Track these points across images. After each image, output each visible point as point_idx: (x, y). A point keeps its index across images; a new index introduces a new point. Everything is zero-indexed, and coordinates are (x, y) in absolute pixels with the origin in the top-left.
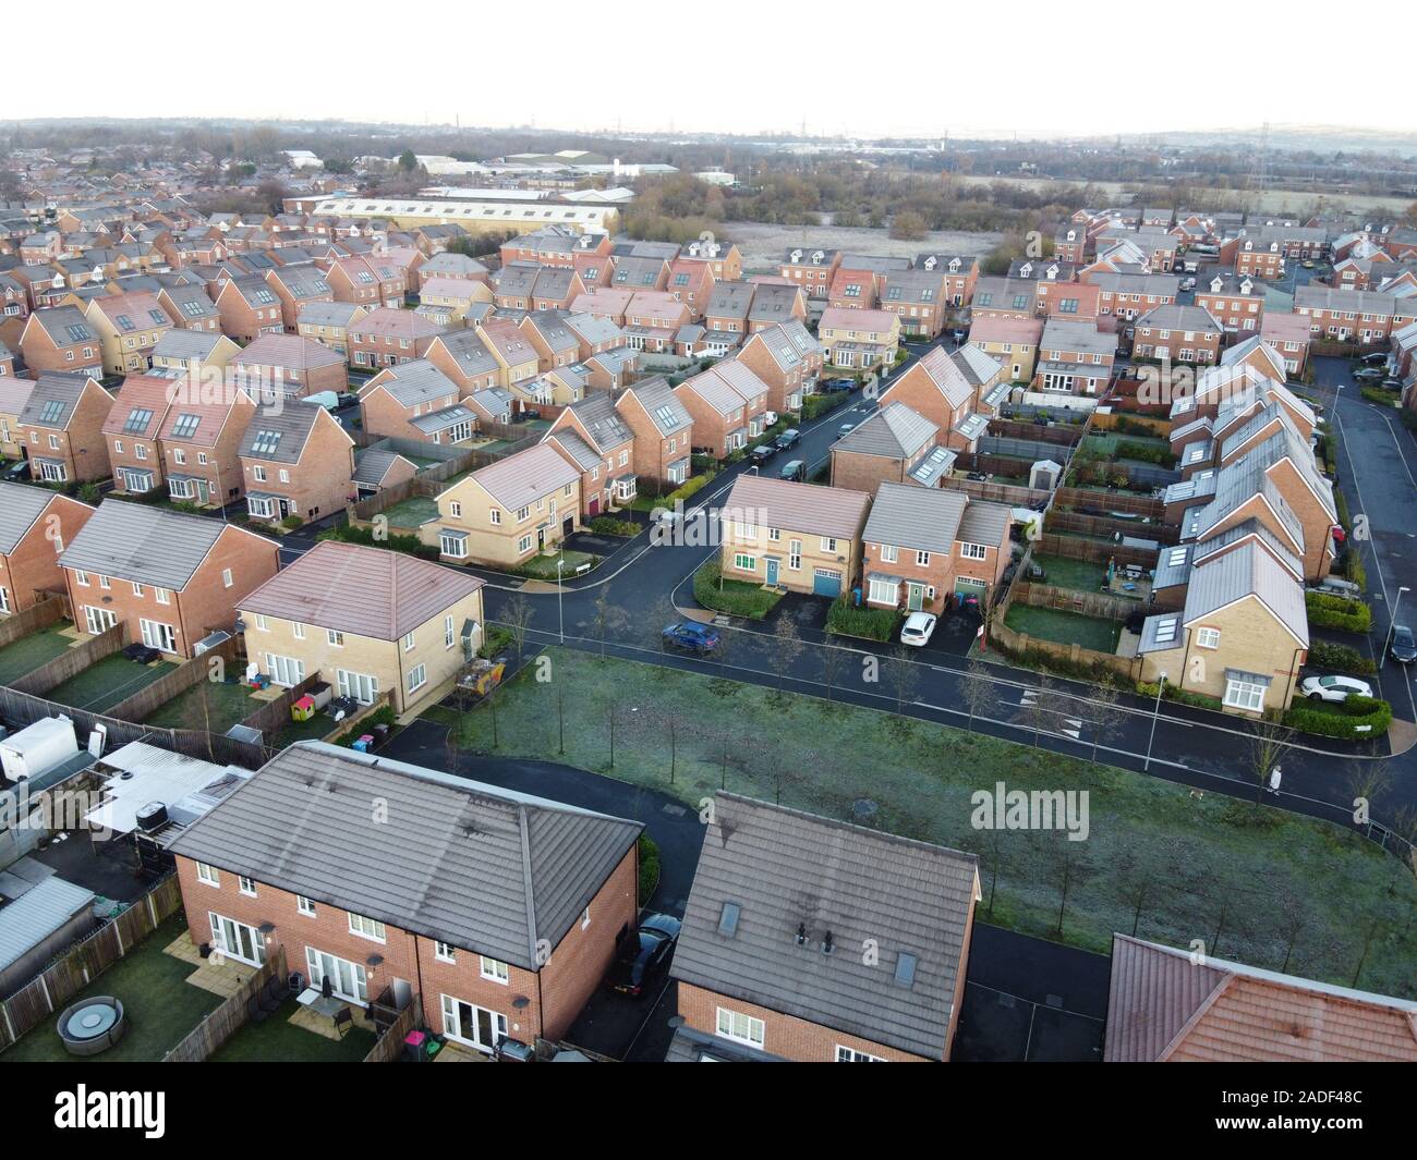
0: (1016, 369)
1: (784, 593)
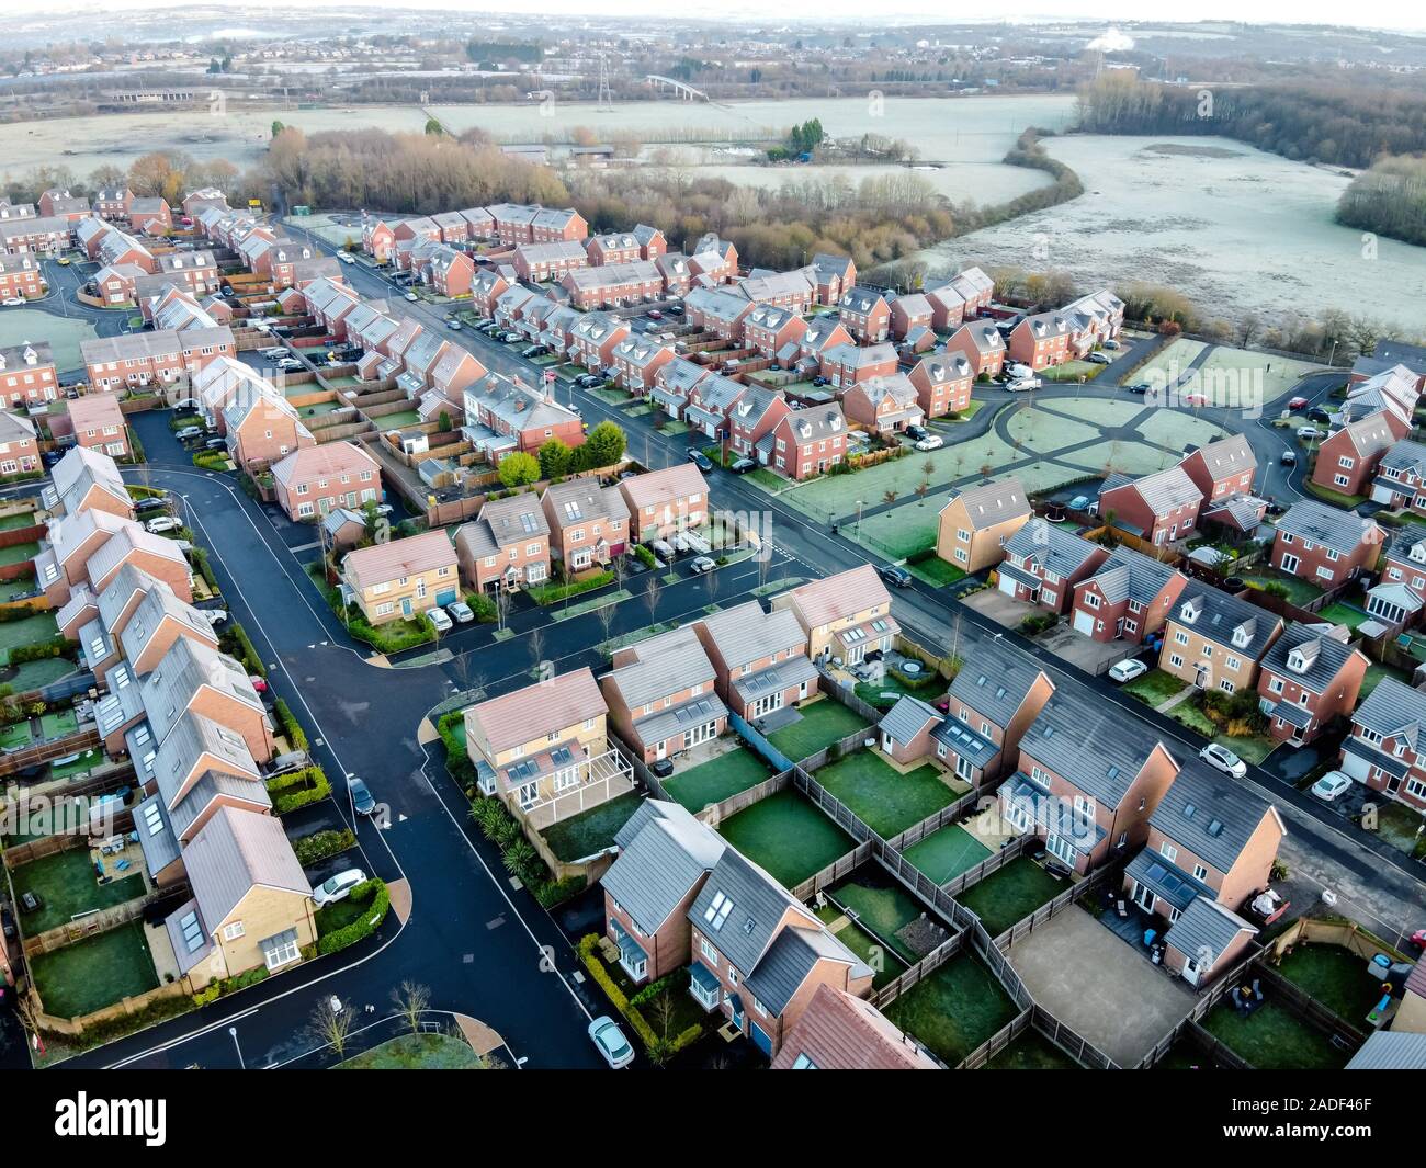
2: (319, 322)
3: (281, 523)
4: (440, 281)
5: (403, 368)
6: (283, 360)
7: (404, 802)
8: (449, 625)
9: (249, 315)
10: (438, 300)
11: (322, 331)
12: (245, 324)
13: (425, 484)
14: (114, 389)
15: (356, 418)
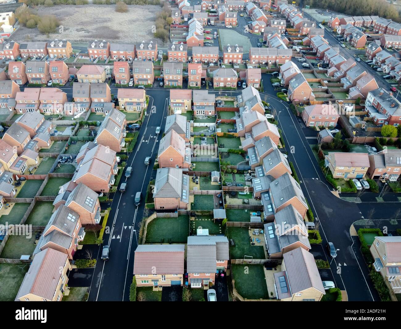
0: (186, 106)
1: (161, 289)
2: (314, 51)
3: (303, 126)
4: (355, 42)
5: (344, 76)
6: (304, 63)
7: (345, 258)
8: (361, 189)
9: (293, 44)
10: (352, 48)
11: (315, 54)
12: (292, 48)
13: (351, 125)
14: (256, 63)
15: (327, 92)
